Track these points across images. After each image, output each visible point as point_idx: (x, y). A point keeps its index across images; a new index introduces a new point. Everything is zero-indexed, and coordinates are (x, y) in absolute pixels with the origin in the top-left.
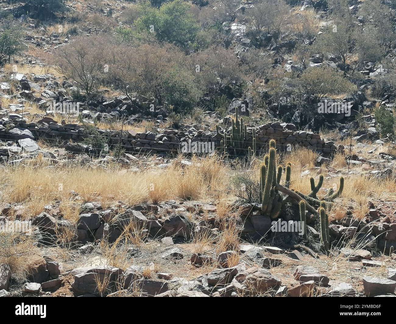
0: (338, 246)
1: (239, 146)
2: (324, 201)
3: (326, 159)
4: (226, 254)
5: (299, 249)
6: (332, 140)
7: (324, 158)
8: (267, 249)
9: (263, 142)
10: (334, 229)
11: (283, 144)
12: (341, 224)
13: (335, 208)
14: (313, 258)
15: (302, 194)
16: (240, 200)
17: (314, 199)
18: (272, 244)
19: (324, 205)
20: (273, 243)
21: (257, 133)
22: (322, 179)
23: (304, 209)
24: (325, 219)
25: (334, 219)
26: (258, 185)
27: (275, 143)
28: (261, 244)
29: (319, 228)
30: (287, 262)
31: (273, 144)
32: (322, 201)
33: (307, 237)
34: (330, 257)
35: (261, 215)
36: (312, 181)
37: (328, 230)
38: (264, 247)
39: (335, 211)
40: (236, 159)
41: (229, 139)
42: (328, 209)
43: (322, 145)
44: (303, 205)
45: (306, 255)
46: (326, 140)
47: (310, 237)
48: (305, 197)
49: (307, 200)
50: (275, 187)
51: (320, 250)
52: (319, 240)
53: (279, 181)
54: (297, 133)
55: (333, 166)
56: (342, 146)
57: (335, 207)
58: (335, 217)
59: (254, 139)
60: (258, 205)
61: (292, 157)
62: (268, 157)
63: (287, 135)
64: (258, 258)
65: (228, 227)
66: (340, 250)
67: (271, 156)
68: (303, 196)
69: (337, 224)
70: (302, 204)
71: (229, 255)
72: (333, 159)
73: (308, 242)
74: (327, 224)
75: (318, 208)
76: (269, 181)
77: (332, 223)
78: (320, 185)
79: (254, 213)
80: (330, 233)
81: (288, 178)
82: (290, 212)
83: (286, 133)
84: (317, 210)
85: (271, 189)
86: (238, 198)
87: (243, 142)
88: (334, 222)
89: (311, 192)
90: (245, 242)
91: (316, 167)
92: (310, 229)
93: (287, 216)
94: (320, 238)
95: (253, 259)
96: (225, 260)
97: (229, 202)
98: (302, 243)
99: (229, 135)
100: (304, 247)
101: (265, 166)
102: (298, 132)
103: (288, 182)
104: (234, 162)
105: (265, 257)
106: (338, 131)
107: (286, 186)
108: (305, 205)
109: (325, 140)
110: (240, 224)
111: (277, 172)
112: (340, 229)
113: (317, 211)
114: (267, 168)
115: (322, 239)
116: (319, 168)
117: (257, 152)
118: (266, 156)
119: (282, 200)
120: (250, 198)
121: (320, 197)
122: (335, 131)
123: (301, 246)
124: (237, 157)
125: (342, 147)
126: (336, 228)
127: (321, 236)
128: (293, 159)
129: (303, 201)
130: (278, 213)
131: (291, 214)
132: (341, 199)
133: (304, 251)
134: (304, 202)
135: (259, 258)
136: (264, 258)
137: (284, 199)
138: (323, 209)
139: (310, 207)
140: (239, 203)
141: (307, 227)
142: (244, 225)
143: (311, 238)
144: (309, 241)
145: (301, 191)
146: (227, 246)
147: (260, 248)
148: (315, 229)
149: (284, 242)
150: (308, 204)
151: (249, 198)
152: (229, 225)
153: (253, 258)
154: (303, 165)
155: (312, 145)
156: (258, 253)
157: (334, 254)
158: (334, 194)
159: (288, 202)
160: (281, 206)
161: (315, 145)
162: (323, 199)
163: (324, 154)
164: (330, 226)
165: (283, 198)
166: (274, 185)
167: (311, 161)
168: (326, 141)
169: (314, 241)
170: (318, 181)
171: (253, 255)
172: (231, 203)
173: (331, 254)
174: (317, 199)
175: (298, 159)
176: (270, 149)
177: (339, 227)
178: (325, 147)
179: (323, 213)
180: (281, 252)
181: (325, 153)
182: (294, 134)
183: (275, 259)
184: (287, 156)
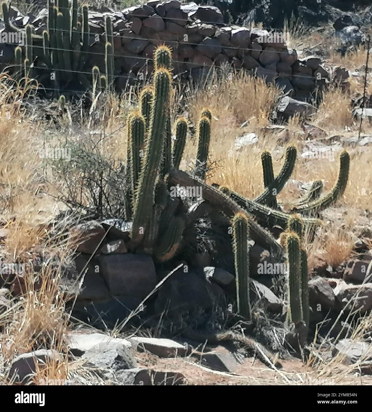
0: (334, 335)
1: (68, 62)
2: (299, 215)
3: (302, 105)
4: (31, 359)
5: (229, 344)
6: (318, 53)
7: (296, 101)
8: (146, 345)
9: (135, 54)
10: (321, 289)
11: (186, 59)
12: (339, 276)
13: (326, 234)
14: (264, 369)
15: (241, 196)
16: (71, 211)
17: (271, 211)
18: (156, 332)
19: (297, 226)
20: (159, 328)
21: (116, 29)
22: (292, 155)
23: (246, 236)
24: (300, 262)
25: (321, 264)
26: (122, 171)
27: (171, 57)
28: (126, 332)
29: (282, 289)
30: (197, 378)
31: (163, 60)
32: (291, 217)
33: (251, 311)
34: (311, 365)
35: (129, 251)
36: (267, 161)
37: (307, 293)
38: (136, 338)
39: (325, 241)
40: (58, 99)
41: (37, 42)
42: (306, 236)
43: (291, 66)
44: (241, 225)
45: (247, 359)
46: (301, 52)
47: (258, 313)
48: (247, 205)
49: (252, 212)
50: (167, 176)
51: (285, 346)
52: (283, 319)
53: (178, 161)
54: (225, 31)
55: (320, 124)
56: (344, 69)
57: (326, 231)
58: (324, 259)
59: (108, 46)
60: (120, 224)
61: (210, 96)
62: (151, 93)
63: (198, 38)
64: (118, 369)
65: (37, 286)
66: (337, 347)
67: (160, 91)
68: (242, 203)
69: (328, 275)
70: (239, 222)
71: (39, 362)
72: (318, 104)
73: (254, 325)
74: (305, 278)
75: (282, 234)
76: (152, 159)
77: (318, 274)
78: (288, 171)
79: (111, 248)
80: (310, 300)
81: (203, 154)
82: (206, 244)
83: (196, 32)
84: (277, 237)
85: (156, 182)
86: (65, 208)
87: (77, 51)
88: (322, 272)
89: (263, 190)
90: (85, 326)
91: (275, 126)
92: (258, 289)
93: (199, 254)
94: (283, 313)
95: (105, 373)
96: (29, 377)
97: (39, 217)
98: (238, 328)
99: (39, 33)
100: (243, 337)
101: (143, 119)
102: (228, 29)
103: (204, 163)
104: (51, 108)
105: (139, 365)
106: (333, 30)
107: (197, 174)
108: (248, 225)
109: (299, 53)
110: (70, 278)
111: (174, 137)
112: (337, 291)
113: (278, 241)
114: (148, 125)
115: (289, 316)
116: (283, 127)
117: (116, 81)
118: (146, 90)
119: (187, 211)
120: (99, 206)
121: (286, 206)
122: (324, 30)
123: (234, 335)
124: (61, 93)
125: (342, 74)
126: (327, 287)
127: (287, 307)
128: (213, 102)
129: (241, 214)
130: (176, 246)
131: (209, 251)
132: (340, 210)
133: (242, 350)
134: (247, 219)
135: (121, 368)
136: (137, 370)
137: (190, 210)
138: (296, 235)
139: (260, 232)
140: (68, 220)
141: (250, 286)
142: (82, 280)
143: (261, 314)
144: (255, 322)
145: (236, 189)
146: (34, 337)
147: (125, 342)
148: (272, 290)
149: (189, 324)
150: (256, 223)
151: (96, 205)
152: (41, 280)
153: (107, 370)
154: (240, 120)
155: (263, 66)
156: (120, 355)
157: (319, 357)
158: (323, 196)
159: (202, 217)
160: (184, 228)
161: (273, 66)
162: (295, 210)
163: (295, 91)
164: (312, 282)
165: (189, 207)
166: (164, 170)
167: (261, 108)
168: (302, 57)
169: (268, 321)
170: (283, 161)
171: (107, 361)
172: (46, 220)
173: (314, 356)
174: (280, 209)
175: (227, 103)
176: (157, 72)
177: (334, 285)
178: (299, 72)
179: (294, 246)
180: (182, 353)
181: (299, 89)
182: (217, 34)
183: (167, 371)
184: (199, 95)
